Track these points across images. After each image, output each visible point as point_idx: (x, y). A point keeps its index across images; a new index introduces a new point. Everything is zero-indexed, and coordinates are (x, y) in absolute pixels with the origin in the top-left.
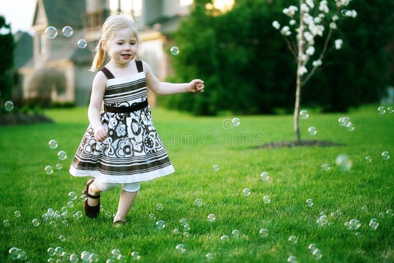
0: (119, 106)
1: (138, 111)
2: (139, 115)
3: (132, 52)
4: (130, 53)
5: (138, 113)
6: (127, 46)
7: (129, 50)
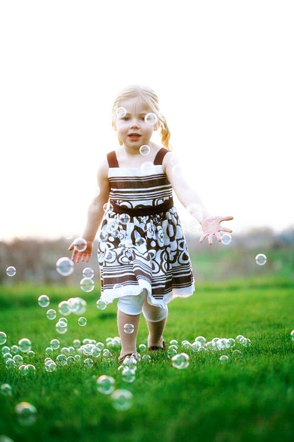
0: (121, 205)
1: (144, 217)
2: (145, 222)
3: (142, 131)
4: (138, 132)
5: (144, 219)
6: (134, 122)
7: (136, 128)
